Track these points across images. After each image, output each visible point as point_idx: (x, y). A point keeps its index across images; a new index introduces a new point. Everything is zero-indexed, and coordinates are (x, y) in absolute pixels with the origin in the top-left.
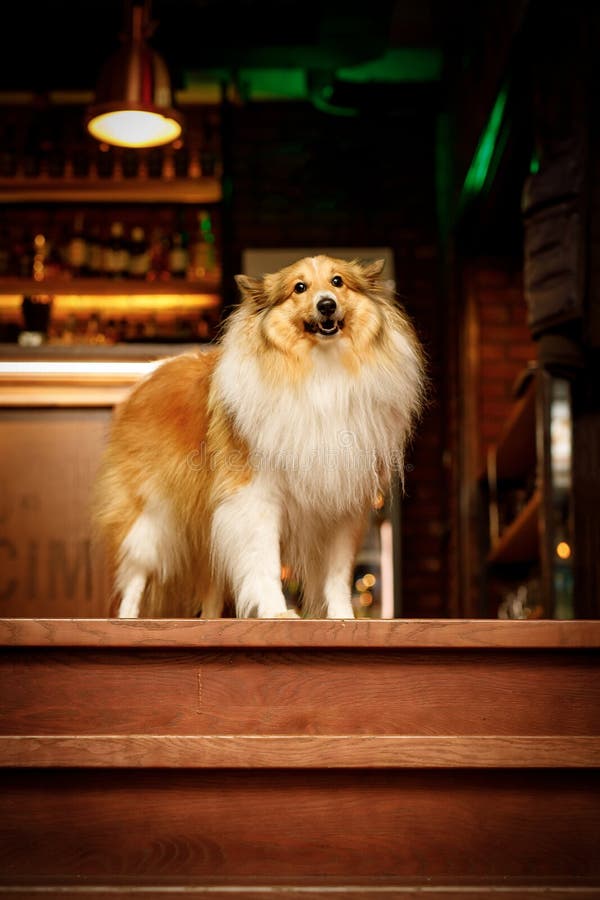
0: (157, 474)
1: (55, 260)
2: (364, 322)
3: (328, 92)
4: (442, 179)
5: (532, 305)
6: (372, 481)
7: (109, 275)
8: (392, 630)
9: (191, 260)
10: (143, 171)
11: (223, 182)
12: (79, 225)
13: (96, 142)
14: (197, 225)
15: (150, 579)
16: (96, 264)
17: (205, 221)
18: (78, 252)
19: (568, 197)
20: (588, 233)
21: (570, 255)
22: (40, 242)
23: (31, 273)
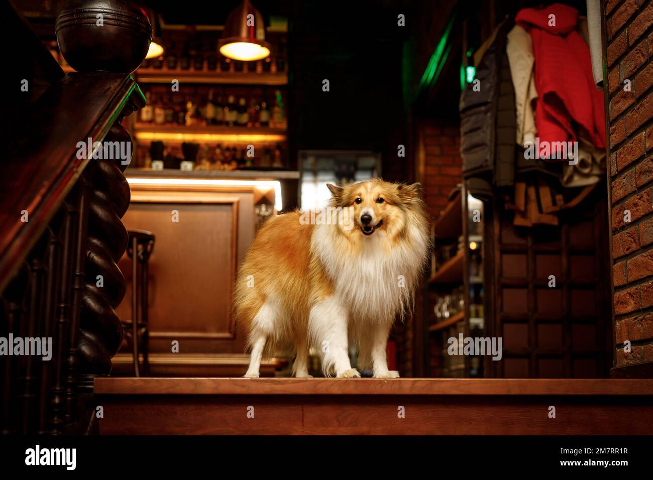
0: (275, 283)
1: (198, 115)
2: (394, 223)
4: (406, 77)
5: (464, 161)
6: (400, 305)
7: (227, 123)
8: (413, 384)
9: (271, 116)
10: (245, 70)
11: (288, 75)
12: (211, 97)
13: (224, 58)
14: (275, 98)
15: (269, 339)
16: (219, 117)
17: (279, 95)
18: (210, 111)
19: (485, 104)
20: (496, 125)
21: (486, 135)
22: (189, 105)
23: (184, 121)
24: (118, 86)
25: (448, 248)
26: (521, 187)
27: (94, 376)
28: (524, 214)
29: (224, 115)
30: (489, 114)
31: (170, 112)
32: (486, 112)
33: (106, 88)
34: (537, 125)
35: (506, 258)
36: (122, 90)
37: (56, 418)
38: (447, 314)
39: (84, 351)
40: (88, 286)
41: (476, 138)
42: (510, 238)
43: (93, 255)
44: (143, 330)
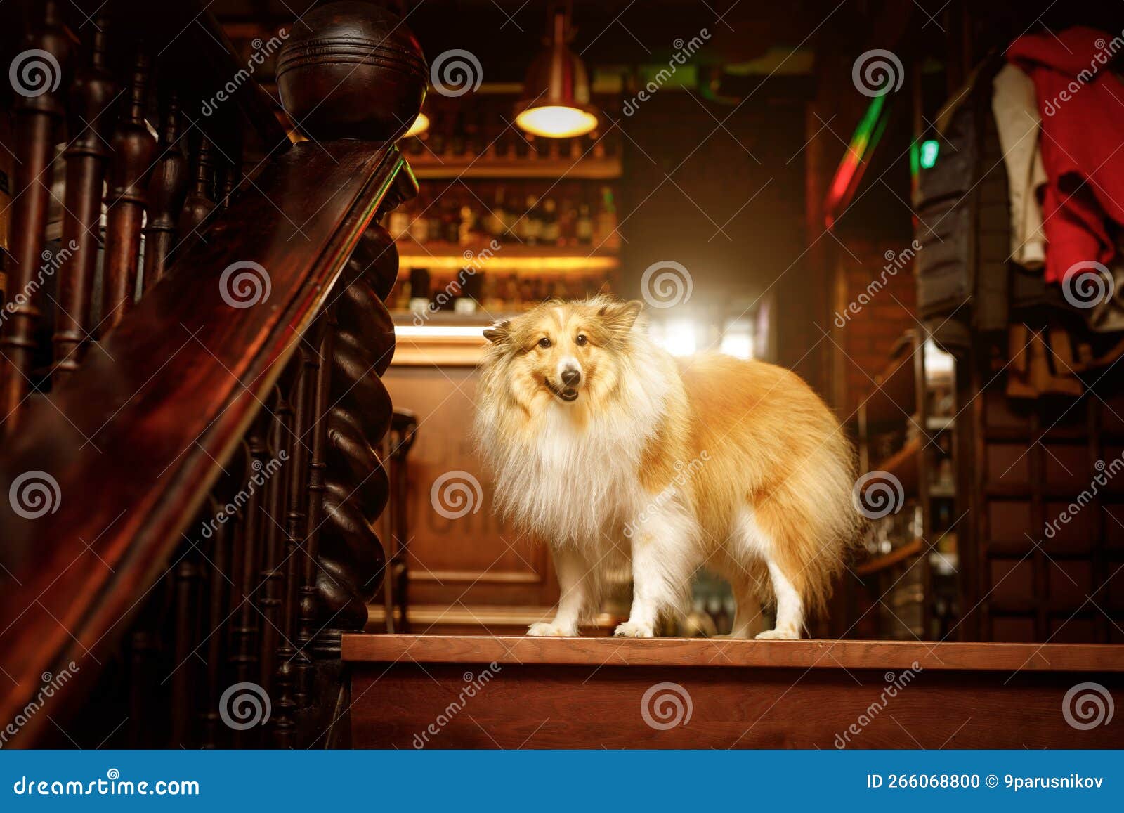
1: (480, 229)
3: (715, 85)
5: (922, 291)
7: (526, 240)
8: (867, 651)
9: (596, 228)
10: (554, 153)
12: (499, 196)
13: (522, 133)
14: (601, 198)
16: (511, 231)
17: (607, 194)
18: (498, 221)
19: (958, 194)
20: (977, 228)
21: (961, 246)
22: (466, 213)
23: (457, 239)
24: (378, 160)
25: (887, 438)
26: (1020, 332)
27: (341, 632)
28: (1025, 377)
29: (519, 226)
30: (965, 212)
31: (435, 224)
32: (959, 208)
33: (358, 164)
34: (1046, 228)
35: (994, 450)
36: (384, 166)
37: (284, 699)
38: (886, 547)
39: (325, 592)
40: (330, 486)
41: (944, 251)
42: (1000, 418)
43: (337, 436)
44: (400, 568)
